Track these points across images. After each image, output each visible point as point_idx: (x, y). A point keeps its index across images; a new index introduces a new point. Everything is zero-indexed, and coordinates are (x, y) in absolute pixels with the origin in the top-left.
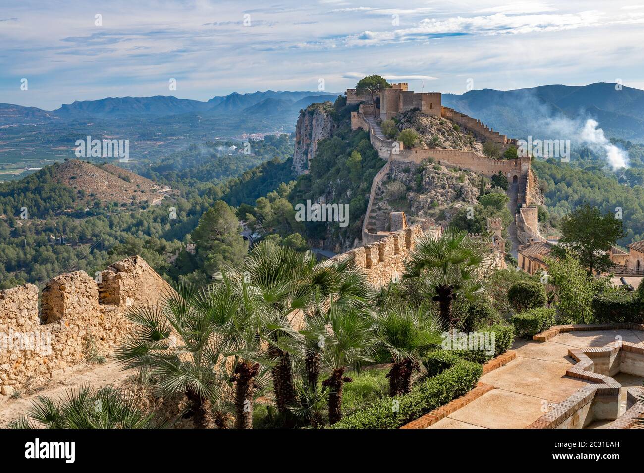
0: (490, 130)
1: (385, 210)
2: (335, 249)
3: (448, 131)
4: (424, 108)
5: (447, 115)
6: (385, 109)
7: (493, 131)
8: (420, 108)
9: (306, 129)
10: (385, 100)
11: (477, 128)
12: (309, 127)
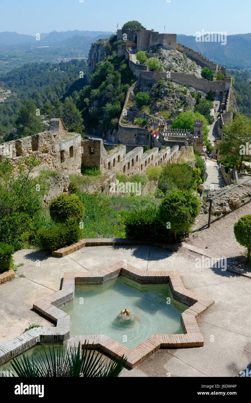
0: (207, 60)
1: (134, 111)
2: (102, 135)
3: (179, 60)
4: (165, 44)
5: (180, 49)
6: (140, 43)
7: (209, 61)
8: (162, 44)
9: (95, 56)
10: (140, 38)
11: (199, 59)
12: (96, 55)
